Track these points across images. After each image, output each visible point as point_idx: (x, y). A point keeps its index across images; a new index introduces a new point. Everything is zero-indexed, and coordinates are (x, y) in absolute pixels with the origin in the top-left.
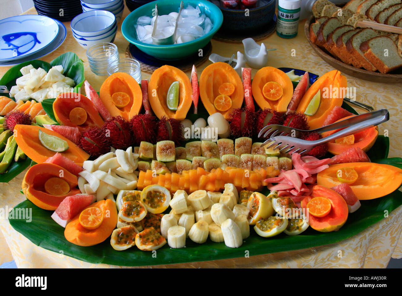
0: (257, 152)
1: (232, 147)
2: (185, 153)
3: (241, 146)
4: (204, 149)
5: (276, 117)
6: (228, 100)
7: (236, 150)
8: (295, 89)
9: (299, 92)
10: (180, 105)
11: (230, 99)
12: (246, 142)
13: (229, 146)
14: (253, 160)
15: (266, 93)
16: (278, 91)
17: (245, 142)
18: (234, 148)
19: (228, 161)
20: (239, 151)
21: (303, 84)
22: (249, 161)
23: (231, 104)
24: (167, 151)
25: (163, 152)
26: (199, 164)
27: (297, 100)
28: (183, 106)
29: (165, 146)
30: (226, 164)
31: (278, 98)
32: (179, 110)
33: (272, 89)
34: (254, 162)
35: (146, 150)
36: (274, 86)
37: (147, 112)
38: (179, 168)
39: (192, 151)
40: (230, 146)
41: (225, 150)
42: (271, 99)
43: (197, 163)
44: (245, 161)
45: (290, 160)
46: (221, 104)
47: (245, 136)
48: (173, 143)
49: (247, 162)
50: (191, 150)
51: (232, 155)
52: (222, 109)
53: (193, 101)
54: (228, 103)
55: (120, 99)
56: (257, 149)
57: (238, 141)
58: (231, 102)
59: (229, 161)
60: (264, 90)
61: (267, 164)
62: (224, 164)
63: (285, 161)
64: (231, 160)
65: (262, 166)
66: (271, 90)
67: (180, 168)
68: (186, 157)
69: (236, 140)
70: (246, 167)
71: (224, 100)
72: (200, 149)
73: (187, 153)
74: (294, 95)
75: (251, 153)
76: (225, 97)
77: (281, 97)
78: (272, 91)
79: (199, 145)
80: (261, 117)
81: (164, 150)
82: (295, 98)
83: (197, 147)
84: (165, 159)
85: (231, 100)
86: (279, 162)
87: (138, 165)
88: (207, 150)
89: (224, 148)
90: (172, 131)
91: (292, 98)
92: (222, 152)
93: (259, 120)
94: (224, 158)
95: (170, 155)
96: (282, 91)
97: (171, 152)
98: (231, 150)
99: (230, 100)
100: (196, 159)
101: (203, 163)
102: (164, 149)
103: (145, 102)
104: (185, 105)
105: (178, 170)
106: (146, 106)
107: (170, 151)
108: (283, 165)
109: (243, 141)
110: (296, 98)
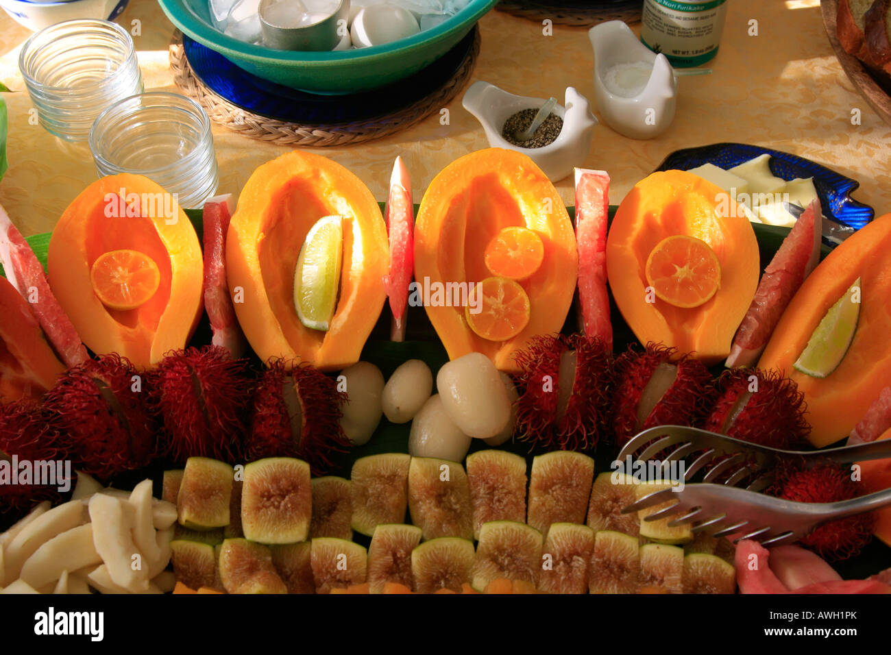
0: (611, 512)
1: (519, 489)
2: (349, 503)
3: (554, 484)
4: (416, 492)
5: (689, 385)
6: (517, 298)
7: (535, 500)
8: (767, 270)
9: (781, 282)
10: (342, 310)
11: (522, 294)
12: (571, 472)
13: (509, 484)
14: (592, 552)
15: (658, 280)
16: (702, 271)
17: (567, 470)
18: (528, 491)
19: (500, 549)
20: (543, 504)
21: (799, 248)
22: (578, 555)
23: (527, 314)
24: (280, 503)
25: (268, 504)
26: (394, 555)
27: (770, 310)
28: (350, 315)
29: (275, 480)
30: (494, 559)
31: (701, 301)
32: (336, 332)
33: (681, 266)
34: (595, 560)
35: (205, 494)
36: (689, 250)
37: (219, 339)
38: (320, 571)
39: (373, 494)
40: (513, 485)
41: (493, 496)
42: (674, 302)
43: (386, 554)
44: (564, 551)
45: (728, 570)
46: (492, 312)
47: (568, 448)
48: (304, 467)
49: (571, 555)
50: (370, 491)
51: (515, 527)
52: (492, 334)
53: (387, 299)
54: (518, 312)
55: (123, 277)
56: (610, 503)
57: (543, 464)
58: (527, 305)
59: (504, 550)
60: (652, 265)
61: (643, 572)
62: (486, 564)
63: (708, 569)
64: (513, 547)
65: (625, 577)
66: (677, 267)
67: (324, 570)
68: (350, 519)
69: (537, 461)
70: (564, 580)
71: (502, 296)
72: (402, 488)
73: (354, 502)
74: (763, 291)
75: (585, 523)
76: (506, 287)
77: (714, 297)
78: (681, 272)
79: (400, 472)
80: (631, 378)
81: (269, 499)
82: (764, 303)
83: (391, 478)
84: (270, 535)
85: (526, 298)
86: (686, 569)
87: (173, 553)
88: (427, 498)
89: (492, 489)
90: (304, 420)
91: (754, 304)
92: (481, 505)
93: (626, 390)
94: (487, 532)
95: (291, 517)
96: (719, 276)
97: (295, 506)
98: (514, 500)
99: (522, 299)
100: (383, 532)
101: (409, 553)
102: (269, 492)
103: (213, 300)
104: (358, 311)
105: (316, 577)
106: (216, 314)
107: (291, 501)
108: (700, 583)
109: (562, 469)
110: (769, 303)
